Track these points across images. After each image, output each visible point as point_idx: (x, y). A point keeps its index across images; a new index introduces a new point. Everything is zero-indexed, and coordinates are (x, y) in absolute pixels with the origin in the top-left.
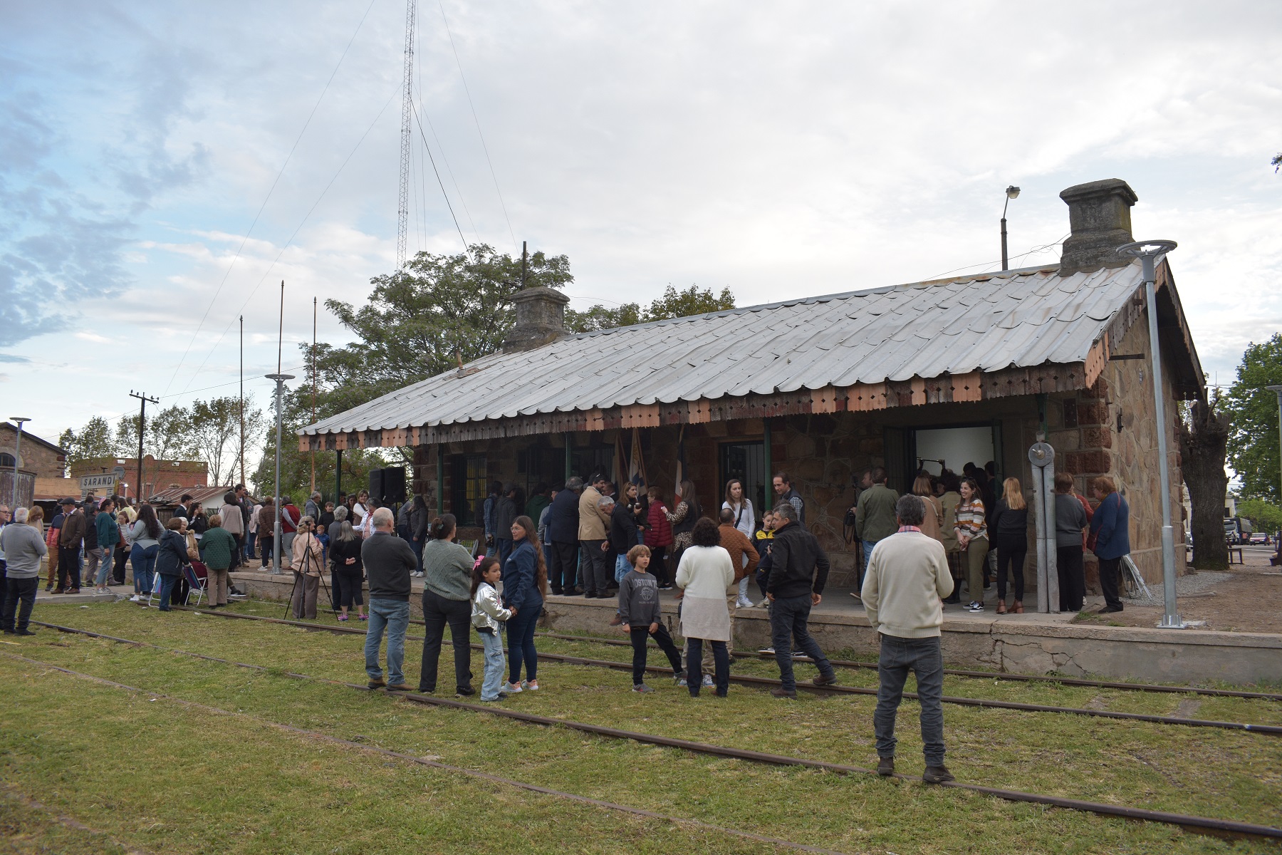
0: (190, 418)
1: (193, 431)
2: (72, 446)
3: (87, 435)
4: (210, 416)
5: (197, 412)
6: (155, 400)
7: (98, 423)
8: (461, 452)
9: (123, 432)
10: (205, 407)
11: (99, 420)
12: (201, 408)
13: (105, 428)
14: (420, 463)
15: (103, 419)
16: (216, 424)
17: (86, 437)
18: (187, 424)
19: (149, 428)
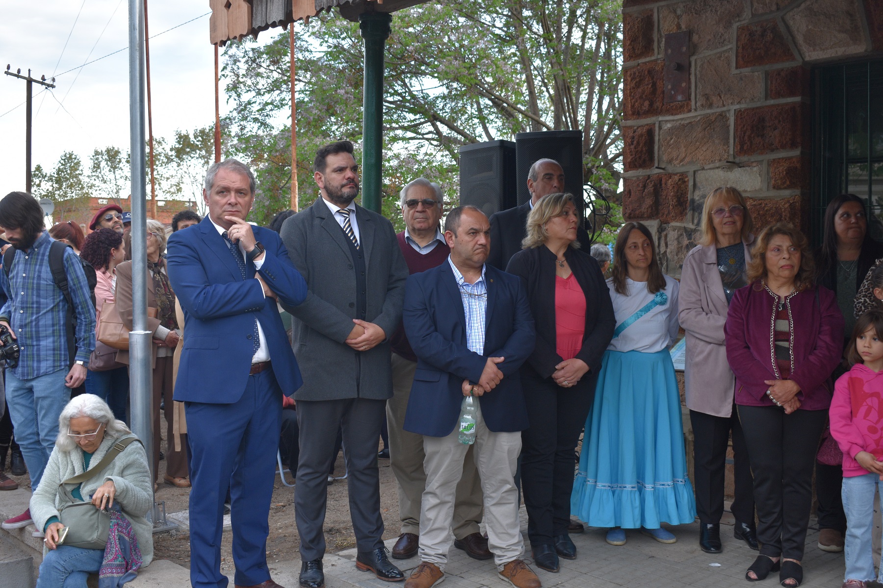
0: (171, 150)
1: (174, 164)
2: (43, 184)
3: (59, 171)
4: (194, 148)
5: (179, 142)
6: (48, 81)
7: (70, 158)
8: (858, 49)
9: (97, 167)
10: (186, 137)
11: (71, 155)
12: (183, 139)
13: (78, 164)
14: (652, 111)
15: (75, 153)
16: (203, 157)
17: (58, 174)
18: (167, 156)
19: (123, 161)
